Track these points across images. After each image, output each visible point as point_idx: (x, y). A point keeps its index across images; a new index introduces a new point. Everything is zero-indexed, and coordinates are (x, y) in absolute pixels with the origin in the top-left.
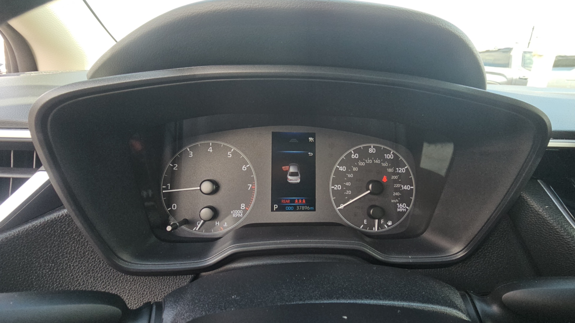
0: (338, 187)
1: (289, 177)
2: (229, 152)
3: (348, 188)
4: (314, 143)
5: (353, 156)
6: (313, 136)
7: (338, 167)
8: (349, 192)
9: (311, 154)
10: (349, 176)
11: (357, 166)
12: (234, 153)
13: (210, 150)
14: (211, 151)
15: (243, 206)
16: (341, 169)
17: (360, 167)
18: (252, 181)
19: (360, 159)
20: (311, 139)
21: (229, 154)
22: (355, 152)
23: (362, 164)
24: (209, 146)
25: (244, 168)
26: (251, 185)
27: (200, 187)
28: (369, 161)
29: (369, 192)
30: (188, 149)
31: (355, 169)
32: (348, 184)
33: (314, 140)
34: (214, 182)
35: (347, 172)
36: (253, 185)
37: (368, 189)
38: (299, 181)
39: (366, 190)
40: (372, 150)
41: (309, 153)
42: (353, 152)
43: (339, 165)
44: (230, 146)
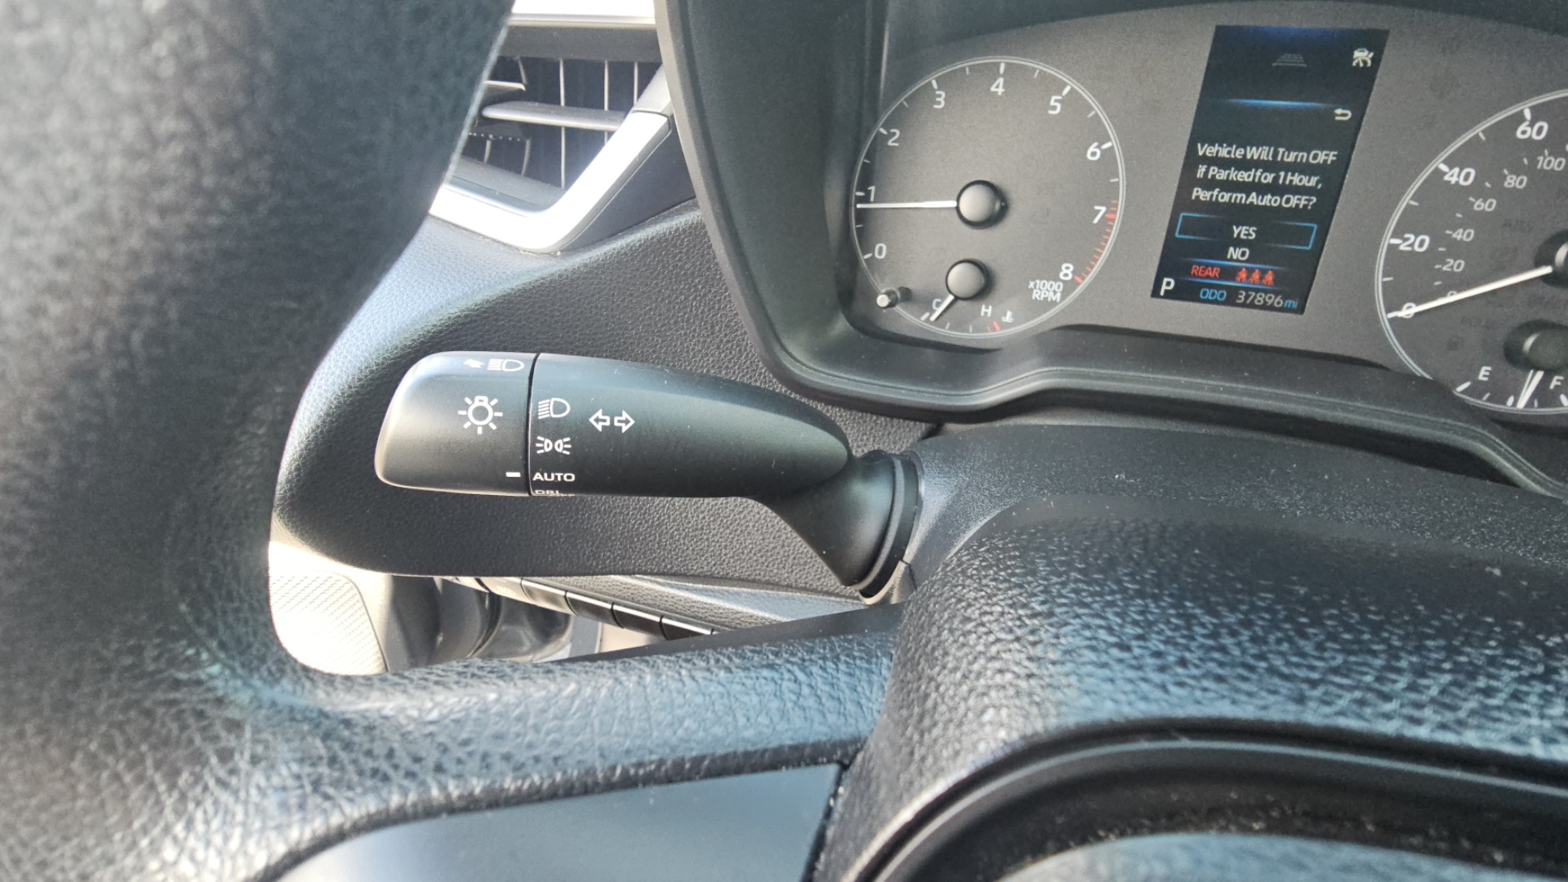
0: (1418, 243)
2: (1054, 98)
3: (1456, 250)
4: (1368, 75)
5: (1524, 132)
6: (1375, 43)
7: (1444, 168)
8: (1456, 265)
9: (1344, 114)
10: (1479, 205)
11: (1530, 170)
12: (1072, 100)
13: (998, 87)
14: (1000, 90)
15: (1067, 271)
16: (1453, 176)
17: (1537, 176)
18: (1109, 196)
19: (1553, 143)
20: (1362, 56)
21: (1052, 103)
22: (1538, 113)
23: (1552, 163)
24: (997, 75)
25: (1093, 152)
26: (1103, 209)
27: (958, 200)
29: (1548, 270)
30: (935, 85)
31: (1512, 181)
32: (1464, 235)
33: (1376, 61)
34: (994, 191)
35: (1477, 190)
36: (1111, 208)
37: (1546, 262)
39: (1532, 262)
41: (1339, 111)
42: (1528, 114)
43: (1451, 163)
44: (1060, 75)
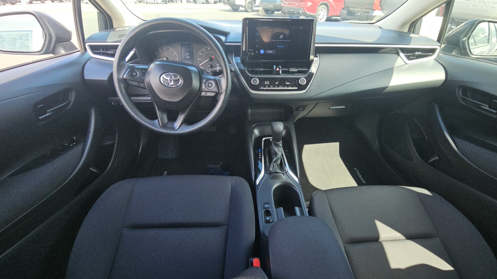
0: (200, 59)
1: (187, 57)
4: (192, 47)
5: (204, 50)
6: (192, 44)
9: (192, 50)
11: (205, 53)
12: (171, 50)
13: (165, 49)
16: (200, 54)
17: (206, 54)
18: (176, 58)
19: (206, 51)
20: (192, 45)
22: (204, 49)
23: (207, 53)
24: (164, 48)
25: (174, 54)
27: (163, 58)
28: (208, 52)
29: (207, 60)
30: (159, 49)
31: (204, 54)
32: (203, 58)
34: (166, 58)
35: (202, 55)
36: (177, 58)
37: (207, 59)
38: (189, 58)
40: (209, 49)
43: (200, 53)
44: (170, 48)
